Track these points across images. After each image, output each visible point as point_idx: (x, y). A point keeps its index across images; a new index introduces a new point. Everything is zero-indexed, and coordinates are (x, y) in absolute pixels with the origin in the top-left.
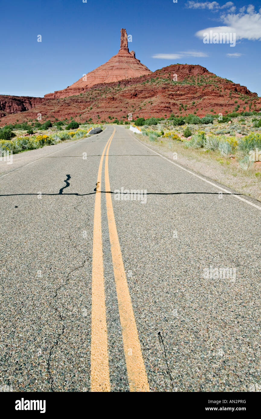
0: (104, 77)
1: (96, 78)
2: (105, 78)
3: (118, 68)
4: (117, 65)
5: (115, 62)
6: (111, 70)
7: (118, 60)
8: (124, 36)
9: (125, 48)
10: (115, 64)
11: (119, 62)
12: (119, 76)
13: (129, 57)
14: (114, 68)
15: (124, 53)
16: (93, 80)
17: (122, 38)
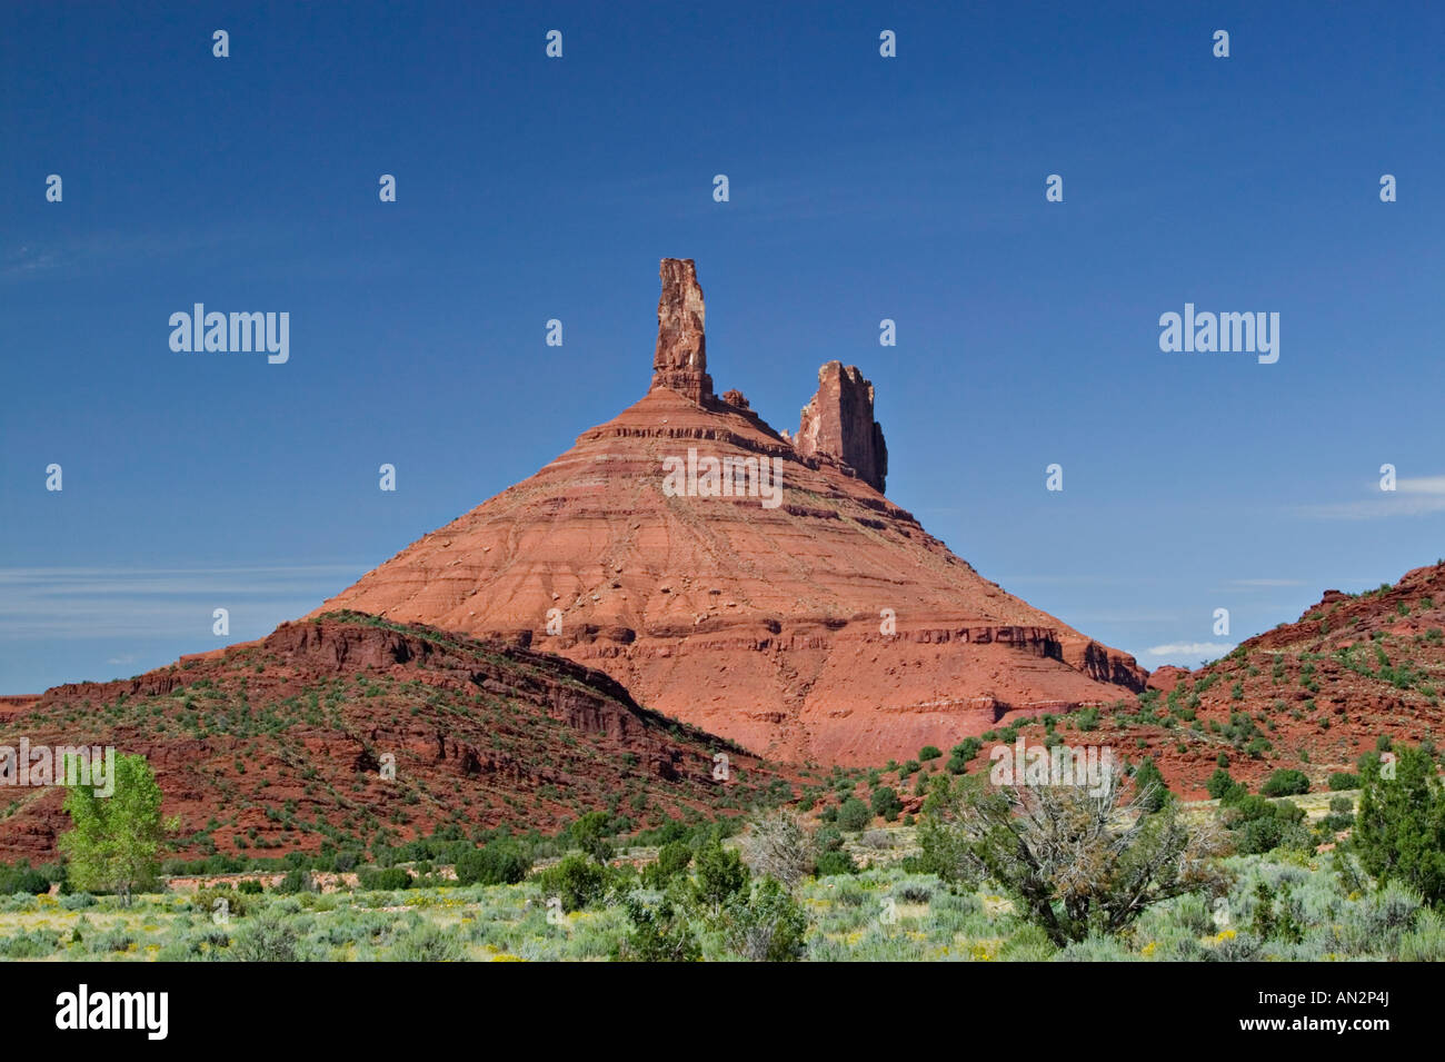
0: (481, 568)
1: (431, 577)
2: (483, 575)
3: (583, 511)
4: (586, 489)
5: (581, 469)
6: (542, 527)
7: (605, 457)
8: (681, 303)
9: (681, 372)
10: (574, 484)
11: (608, 469)
12: (569, 563)
13: (688, 432)
14: (568, 509)
15: (660, 411)
16: (411, 587)
17: (663, 316)
